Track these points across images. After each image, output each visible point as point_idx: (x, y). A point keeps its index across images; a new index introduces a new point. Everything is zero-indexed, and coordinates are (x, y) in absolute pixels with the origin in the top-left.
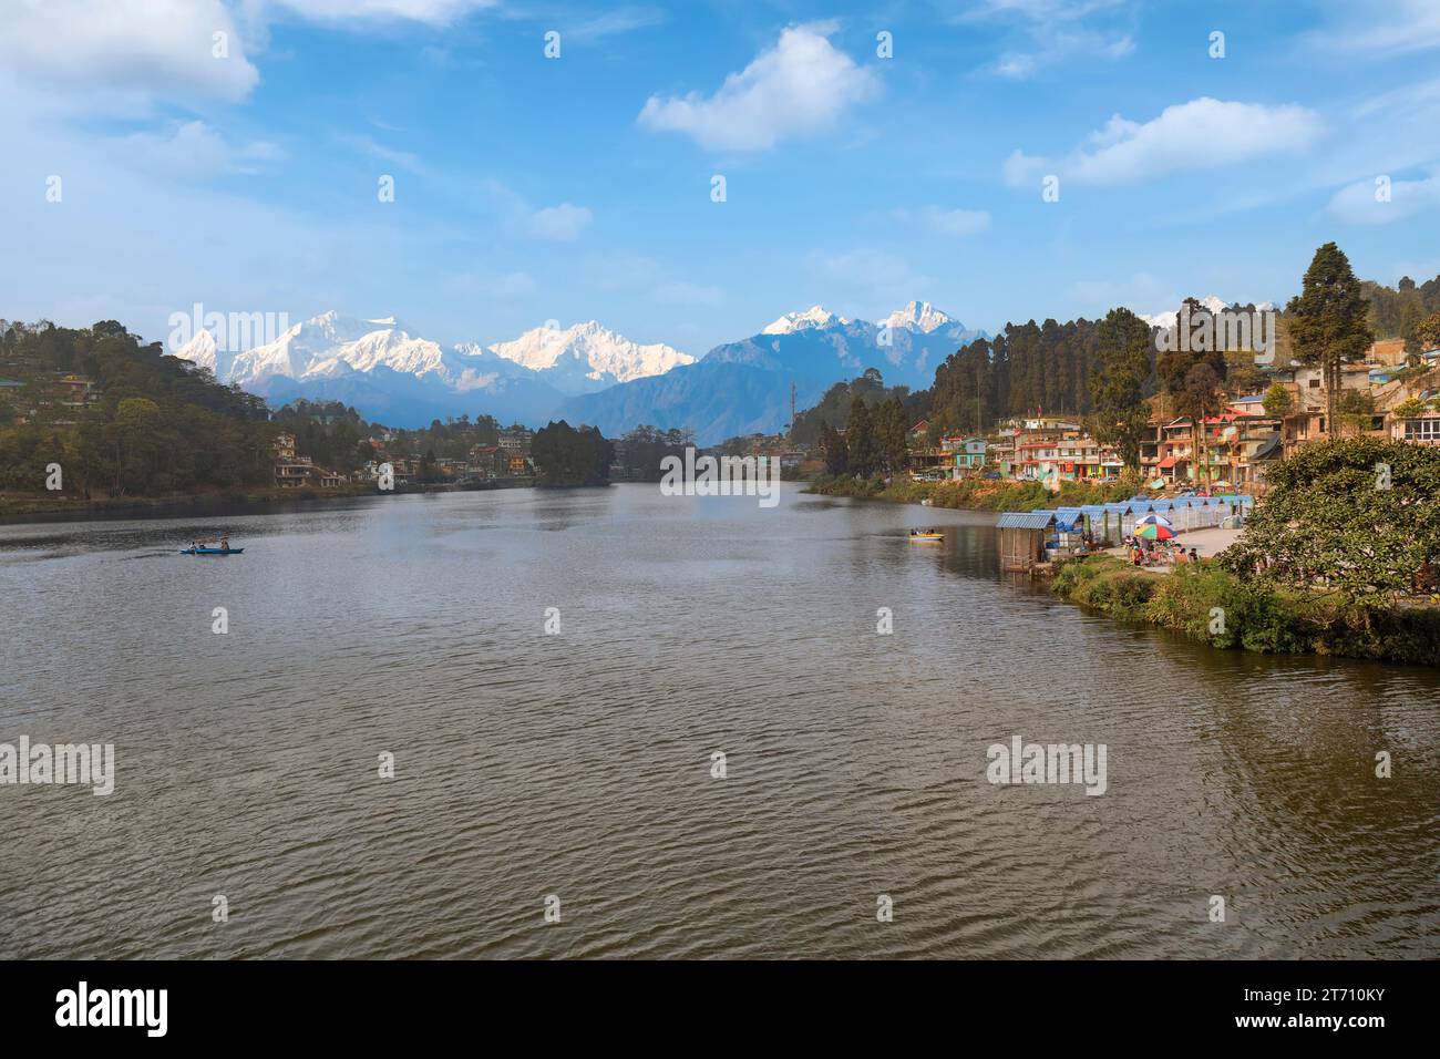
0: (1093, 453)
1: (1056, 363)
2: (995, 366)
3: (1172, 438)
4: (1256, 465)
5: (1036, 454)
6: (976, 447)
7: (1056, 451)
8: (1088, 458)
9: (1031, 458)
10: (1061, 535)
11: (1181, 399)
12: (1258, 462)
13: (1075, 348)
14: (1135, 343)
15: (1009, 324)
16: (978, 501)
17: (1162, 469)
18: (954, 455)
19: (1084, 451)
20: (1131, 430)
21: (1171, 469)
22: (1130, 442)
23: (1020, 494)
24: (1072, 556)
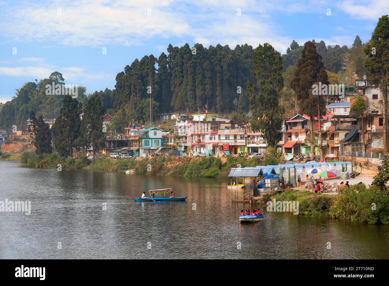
0: (241, 138)
1: (203, 75)
2: (160, 75)
3: (291, 128)
4: (345, 145)
5: (203, 138)
6: (155, 134)
7: (217, 137)
8: (238, 141)
9: (199, 141)
10: (266, 180)
11: (305, 104)
12: (347, 143)
13: (216, 66)
14: (274, 67)
15: (170, 46)
16: (169, 170)
17: (286, 149)
18: (140, 139)
19: (235, 137)
20: (272, 123)
21: (291, 149)
22: (271, 130)
23: (201, 164)
24: (273, 192)
